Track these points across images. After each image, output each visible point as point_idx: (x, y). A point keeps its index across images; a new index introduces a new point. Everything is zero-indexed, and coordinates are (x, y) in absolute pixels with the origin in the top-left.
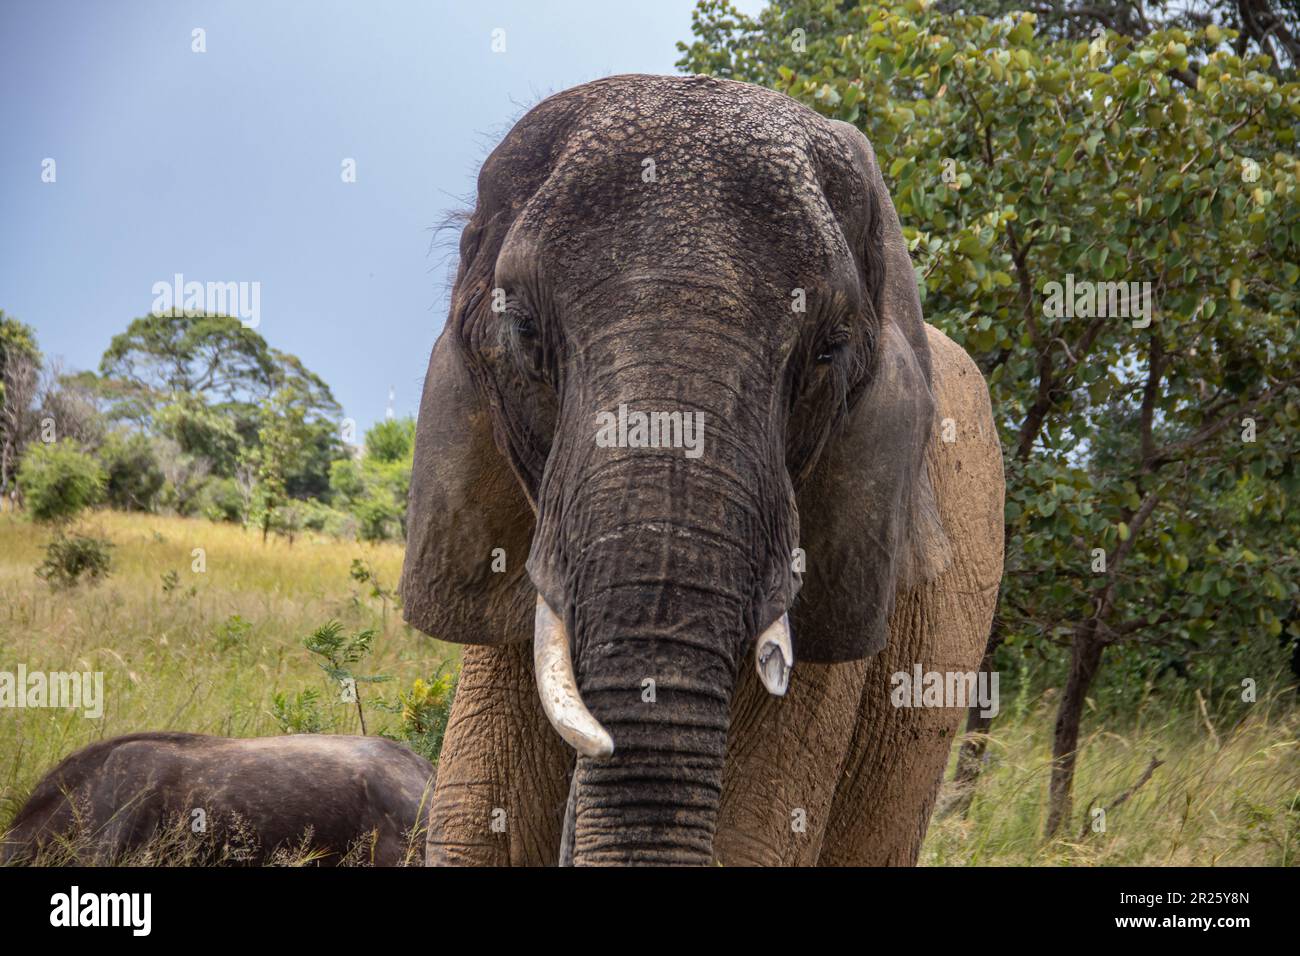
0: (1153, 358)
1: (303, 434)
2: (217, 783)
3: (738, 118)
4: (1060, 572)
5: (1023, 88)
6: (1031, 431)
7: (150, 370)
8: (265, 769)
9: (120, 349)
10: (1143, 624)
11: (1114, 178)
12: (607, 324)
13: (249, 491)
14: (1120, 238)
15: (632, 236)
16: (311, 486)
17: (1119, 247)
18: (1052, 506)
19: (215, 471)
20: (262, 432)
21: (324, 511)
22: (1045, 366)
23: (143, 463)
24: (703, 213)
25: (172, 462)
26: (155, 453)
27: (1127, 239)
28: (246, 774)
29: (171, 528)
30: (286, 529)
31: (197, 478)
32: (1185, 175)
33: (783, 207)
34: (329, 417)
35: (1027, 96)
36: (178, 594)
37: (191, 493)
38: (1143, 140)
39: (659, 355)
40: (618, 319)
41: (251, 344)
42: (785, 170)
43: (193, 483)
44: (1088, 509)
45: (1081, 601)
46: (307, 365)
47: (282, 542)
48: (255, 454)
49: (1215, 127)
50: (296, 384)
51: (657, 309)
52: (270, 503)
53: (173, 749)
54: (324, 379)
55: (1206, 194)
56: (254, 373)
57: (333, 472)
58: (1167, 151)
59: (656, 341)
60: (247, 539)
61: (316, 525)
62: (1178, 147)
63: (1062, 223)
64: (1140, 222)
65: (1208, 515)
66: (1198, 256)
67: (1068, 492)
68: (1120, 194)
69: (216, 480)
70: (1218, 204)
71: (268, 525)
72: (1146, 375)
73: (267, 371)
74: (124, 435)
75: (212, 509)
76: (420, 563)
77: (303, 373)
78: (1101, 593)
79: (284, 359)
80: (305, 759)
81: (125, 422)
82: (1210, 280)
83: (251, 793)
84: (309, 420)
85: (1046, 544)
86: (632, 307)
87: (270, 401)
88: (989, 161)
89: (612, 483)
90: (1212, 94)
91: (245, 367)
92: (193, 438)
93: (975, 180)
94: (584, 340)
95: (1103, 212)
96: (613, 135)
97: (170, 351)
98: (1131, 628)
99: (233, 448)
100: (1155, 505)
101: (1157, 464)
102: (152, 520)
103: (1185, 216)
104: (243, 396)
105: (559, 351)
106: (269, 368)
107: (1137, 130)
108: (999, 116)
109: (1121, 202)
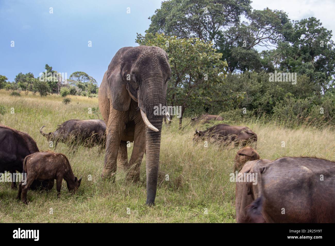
0: (190, 75)
1: (93, 86)
2: (80, 125)
3: (159, 52)
4: (180, 100)
5: (175, 45)
6: (177, 84)
7: (75, 78)
8: (86, 123)
9: (71, 76)
10: (189, 106)
11: (186, 55)
12: (148, 78)
13: (87, 92)
14: (186, 62)
15: (149, 67)
16: (94, 92)
17: (186, 63)
18: (178, 92)
19: (83, 90)
20: (88, 86)
21: (96, 95)
22: (178, 76)
23: (74, 89)
24: (157, 64)
25: (78, 89)
26: (76, 88)
27: (187, 62)
28: (83, 124)
29: (78, 97)
30: (91, 97)
31: (81, 91)
32: (193, 55)
33: (164, 63)
34: (96, 84)
35: (175, 46)
36: (79, 104)
37: (80, 93)
38: (189, 50)
39: (155, 82)
40: (149, 78)
41: (87, 76)
42: (164, 58)
43: (80, 92)
44: (182, 92)
45: (182, 103)
46: (93, 78)
47: (91, 98)
48: (87, 88)
49: (197, 49)
50: (92, 80)
51: (154, 77)
52: (89, 94)
53: (76, 121)
54: (95, 79)
55: (195, 57)
56: (87, 79)
57: (96, 90)
58: (192, 52)
59: (154, 80)
60: (87, 98)
61: (95, 96)
62: (192, 51)
63: (179, 60)
64: (188, 60)
65: (197, 93)
66: (195, 64)
67: (180, 90)
68: (186, 57)
69: (83, 91)
70: (197, 58)
71: (89, 97)
72: (189, 77)
73: (88, 78)
74: (72, 86)
75: (83, 95)
76: (115, 102)
77: (93, 79)
78: (185, 102)
79: (90, 77)
80: (90, 122)
81: (72, 85)
82: (196, 67)
83: (84, 126)
84: (94, 84)
85: (178, 97)
86: (151, 76)
87: (89, 82)
88: (171, 53)
89: (151, 98)
90: (196, 45)
91: (86, 78)
92: (80, 86)
93: (170, 55)
94: (145, 80)
95: (184, 58)
96: (146, 55)
97: (77, 76)
98: (188, 106)
99: (85, 88)
100: (191, 92)
101: (191, 87)
102: (76, 96)
103: (193, 59)
104: (86, 82)
105: (140, 80)
106: (89, 78)
107: (188, 49)
108: (172, 47)
109: (186, 58)
